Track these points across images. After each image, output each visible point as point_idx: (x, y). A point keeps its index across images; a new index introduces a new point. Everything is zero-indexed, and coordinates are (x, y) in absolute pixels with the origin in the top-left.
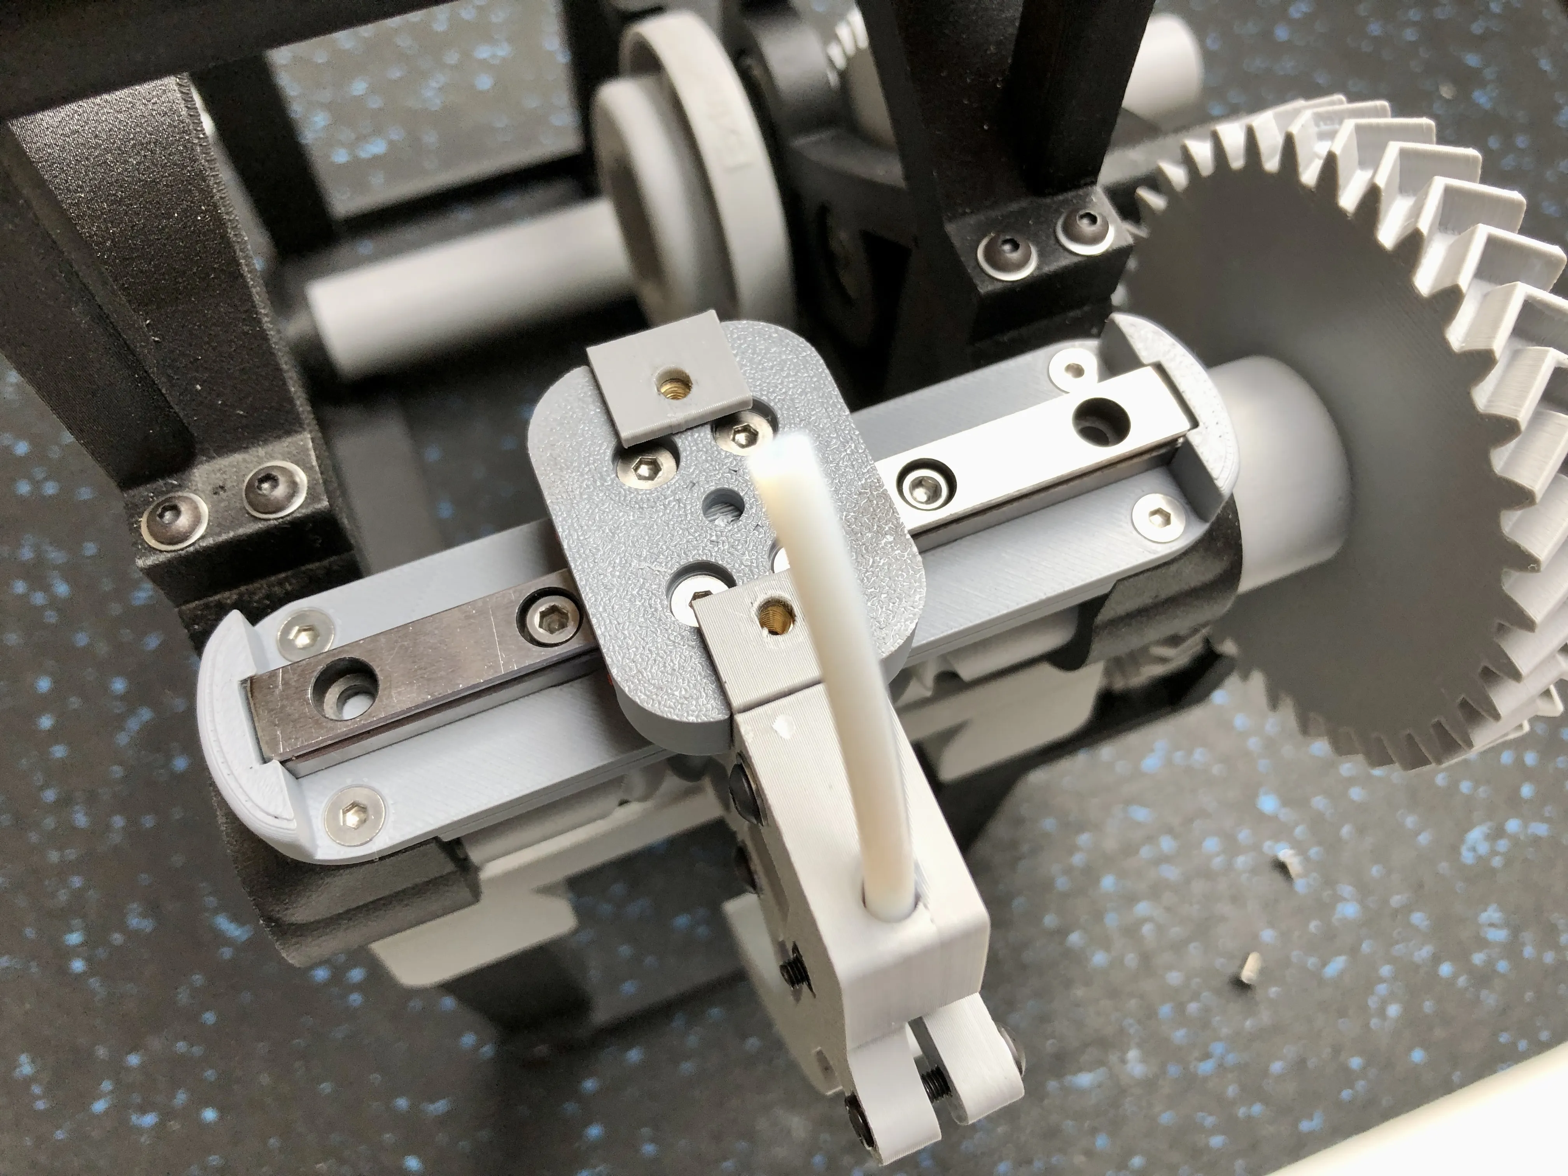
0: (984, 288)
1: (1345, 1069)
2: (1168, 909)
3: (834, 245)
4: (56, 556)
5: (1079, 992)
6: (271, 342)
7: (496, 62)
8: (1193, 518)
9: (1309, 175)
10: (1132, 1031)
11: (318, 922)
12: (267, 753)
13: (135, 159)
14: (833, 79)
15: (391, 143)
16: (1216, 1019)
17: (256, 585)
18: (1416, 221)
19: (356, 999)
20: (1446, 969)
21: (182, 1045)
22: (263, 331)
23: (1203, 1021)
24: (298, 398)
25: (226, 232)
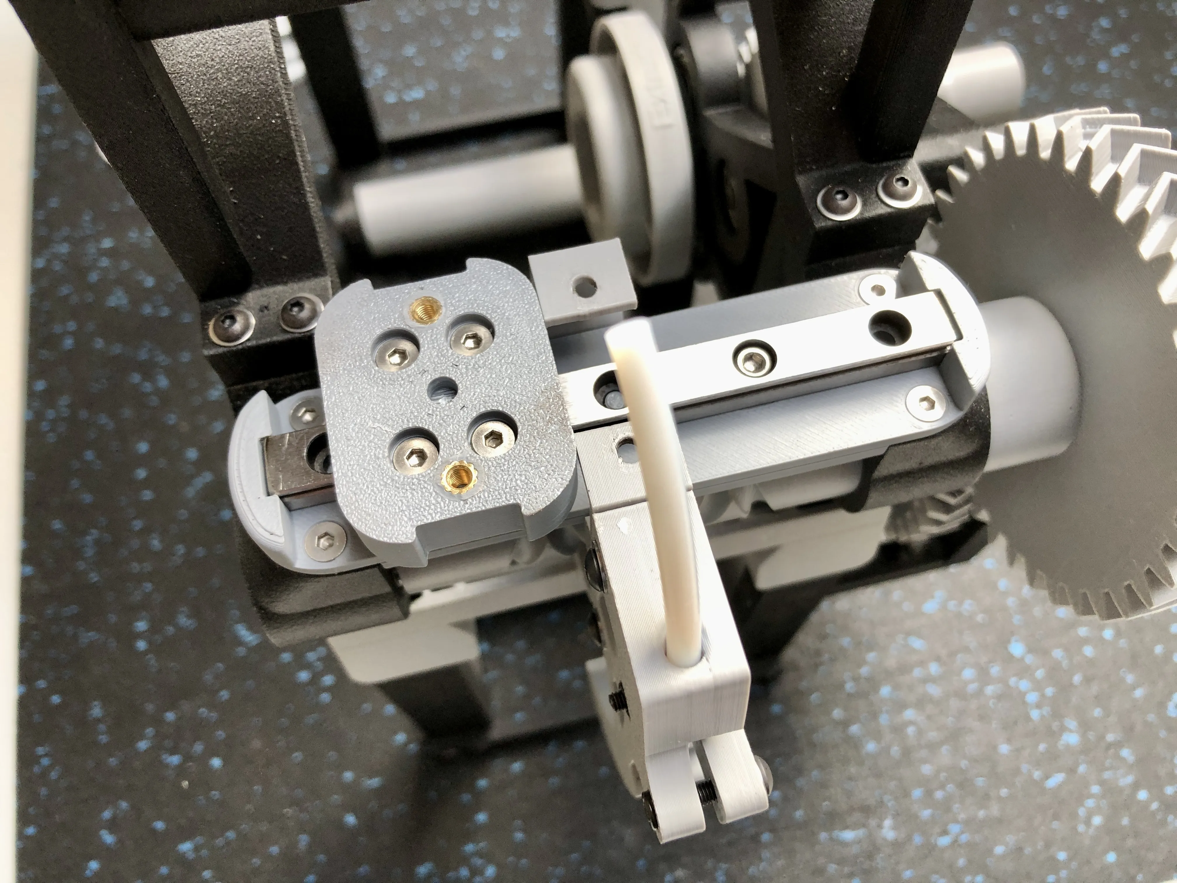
0: (819, 224)
1: (1053, 859)
2: (929, 718)
3: (728, 192)
4: (162, 359)
5: (853, 770)
6: (312, 212)
7: (508, 40)
8: (952, 406)
9: (1071, 164)
10: (890, 804)
11: (292, 615)
12: (271, 490)
13: (236, 78)
14: (741, 70)
15: (428, 93)
16: (956, 807)
17: (282, 379)
18: (1145, 203)
19: (325, 697)
20: (1142, 795)
21: (203, 711)
22: (307, 203)
23: (946, 806)
24: (326, 252)
25: (289, 133)
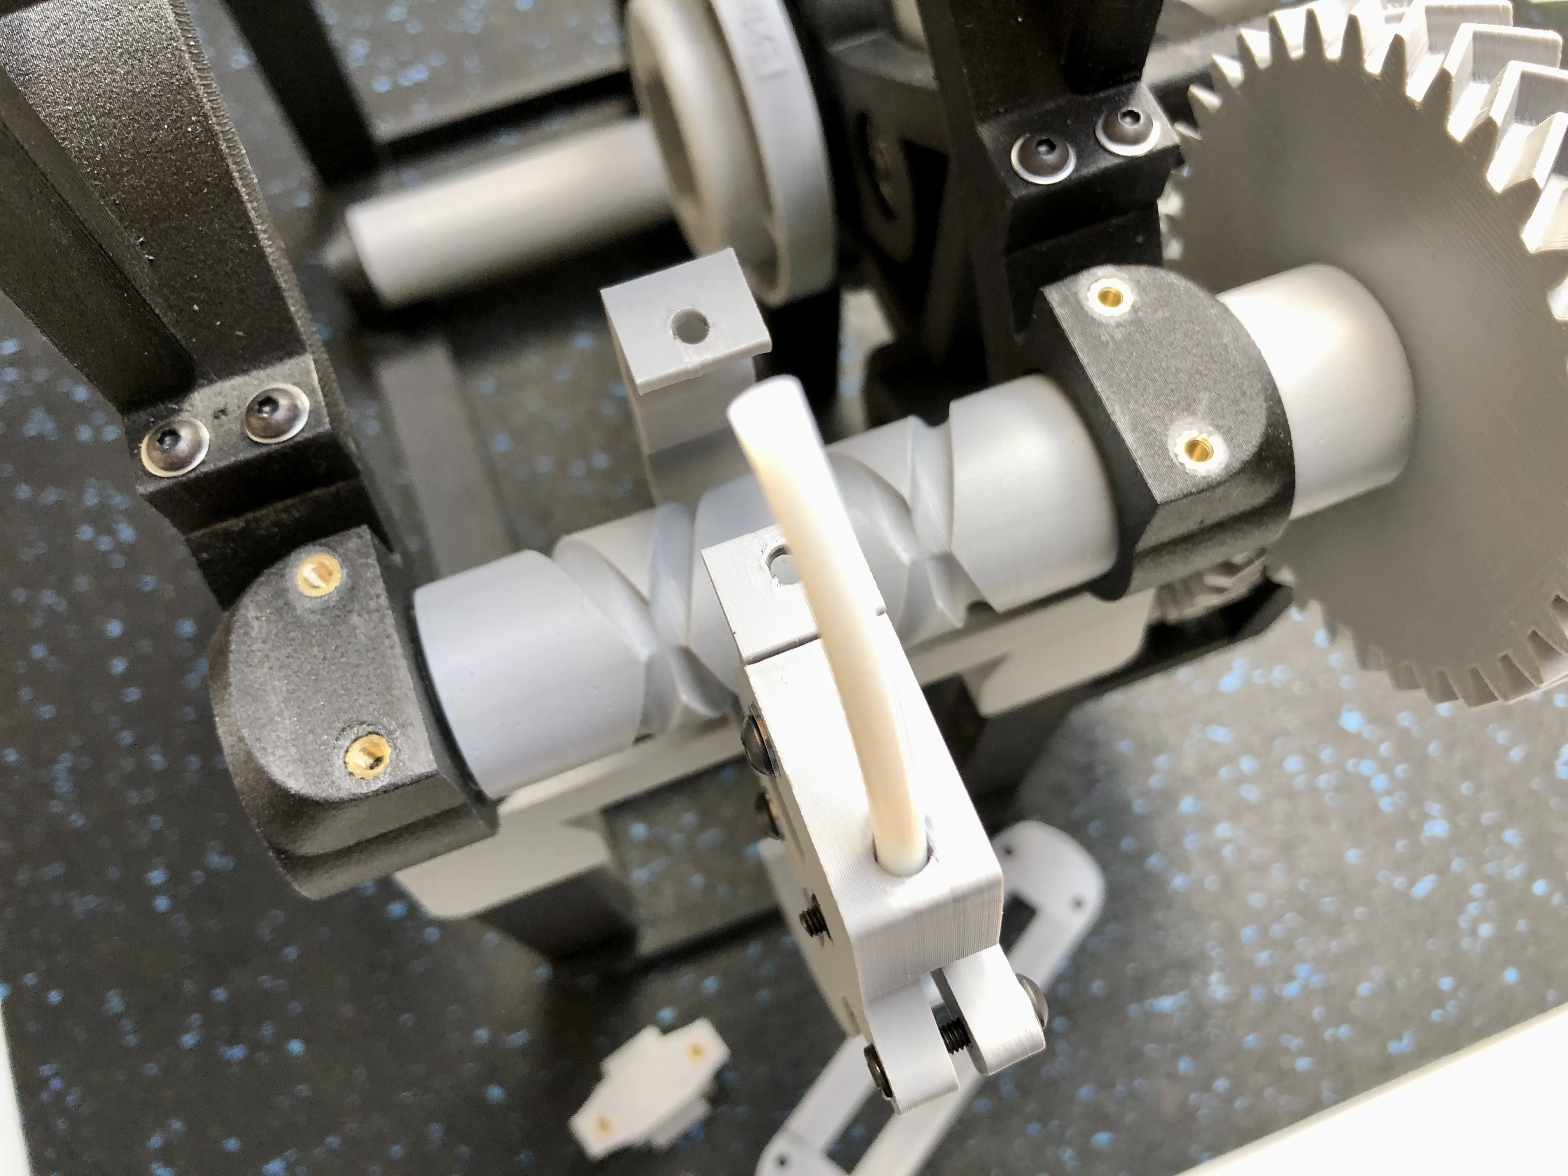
0: (1018, 193)
1: (1435, 990)
2: (1249, 830)
4: (119, 500)
5: (1159, 916)
9: (1374, 62)
10: (1214, 954)
11: (327, 855)
15: (433, 71)
16: (1301, 942)
18: (1489, 110)
20: (1540, 887)
21: (265, 981)
22: (261, 248)
23: (1286, 944)
24: (300, 318)
25: (217, 144)
